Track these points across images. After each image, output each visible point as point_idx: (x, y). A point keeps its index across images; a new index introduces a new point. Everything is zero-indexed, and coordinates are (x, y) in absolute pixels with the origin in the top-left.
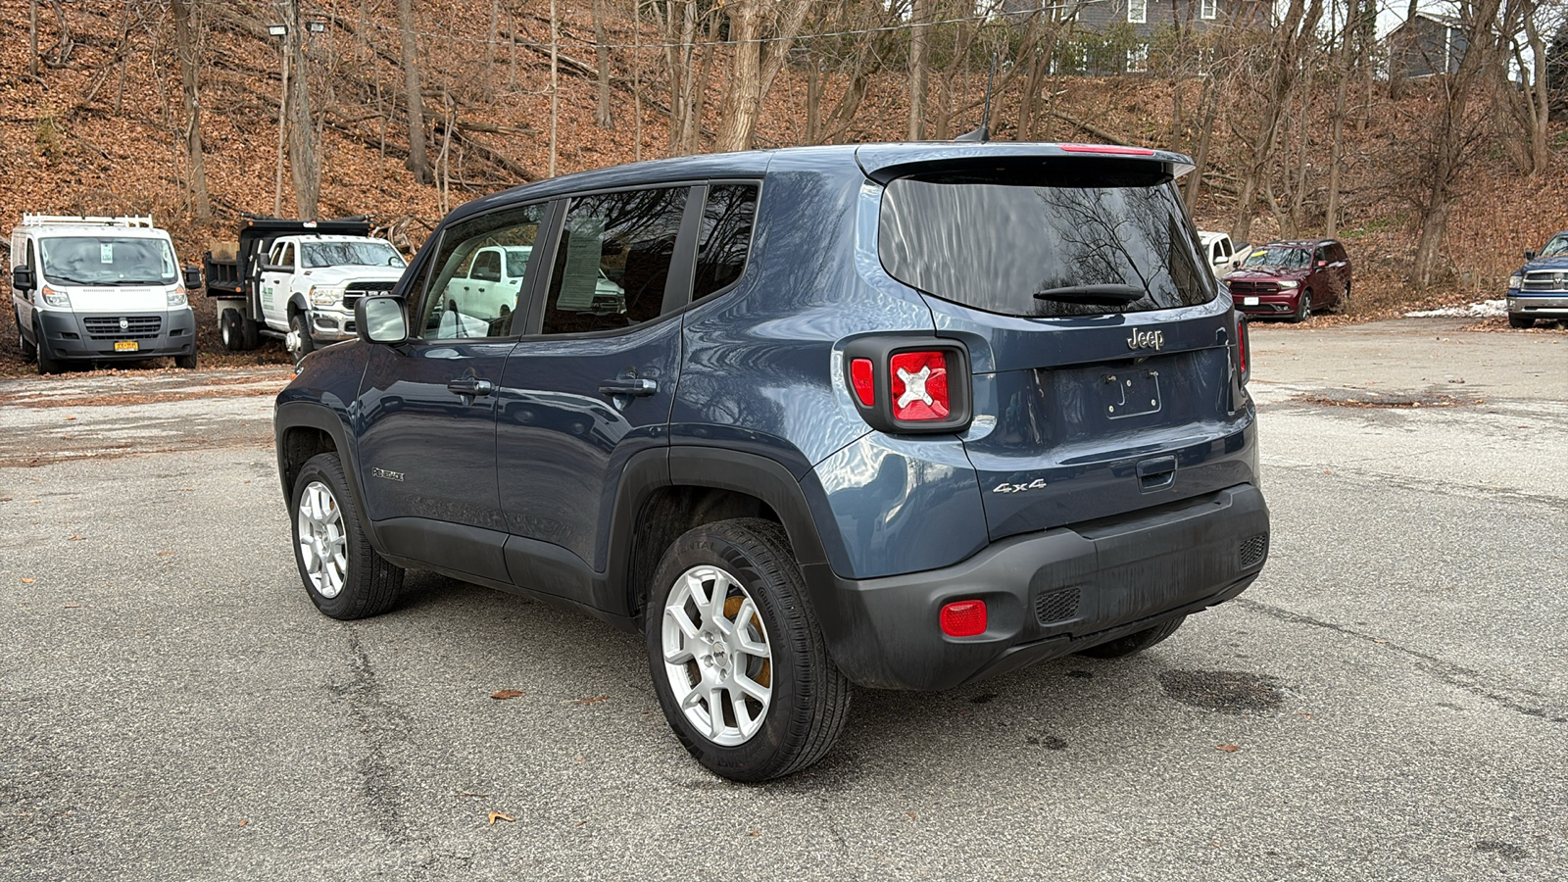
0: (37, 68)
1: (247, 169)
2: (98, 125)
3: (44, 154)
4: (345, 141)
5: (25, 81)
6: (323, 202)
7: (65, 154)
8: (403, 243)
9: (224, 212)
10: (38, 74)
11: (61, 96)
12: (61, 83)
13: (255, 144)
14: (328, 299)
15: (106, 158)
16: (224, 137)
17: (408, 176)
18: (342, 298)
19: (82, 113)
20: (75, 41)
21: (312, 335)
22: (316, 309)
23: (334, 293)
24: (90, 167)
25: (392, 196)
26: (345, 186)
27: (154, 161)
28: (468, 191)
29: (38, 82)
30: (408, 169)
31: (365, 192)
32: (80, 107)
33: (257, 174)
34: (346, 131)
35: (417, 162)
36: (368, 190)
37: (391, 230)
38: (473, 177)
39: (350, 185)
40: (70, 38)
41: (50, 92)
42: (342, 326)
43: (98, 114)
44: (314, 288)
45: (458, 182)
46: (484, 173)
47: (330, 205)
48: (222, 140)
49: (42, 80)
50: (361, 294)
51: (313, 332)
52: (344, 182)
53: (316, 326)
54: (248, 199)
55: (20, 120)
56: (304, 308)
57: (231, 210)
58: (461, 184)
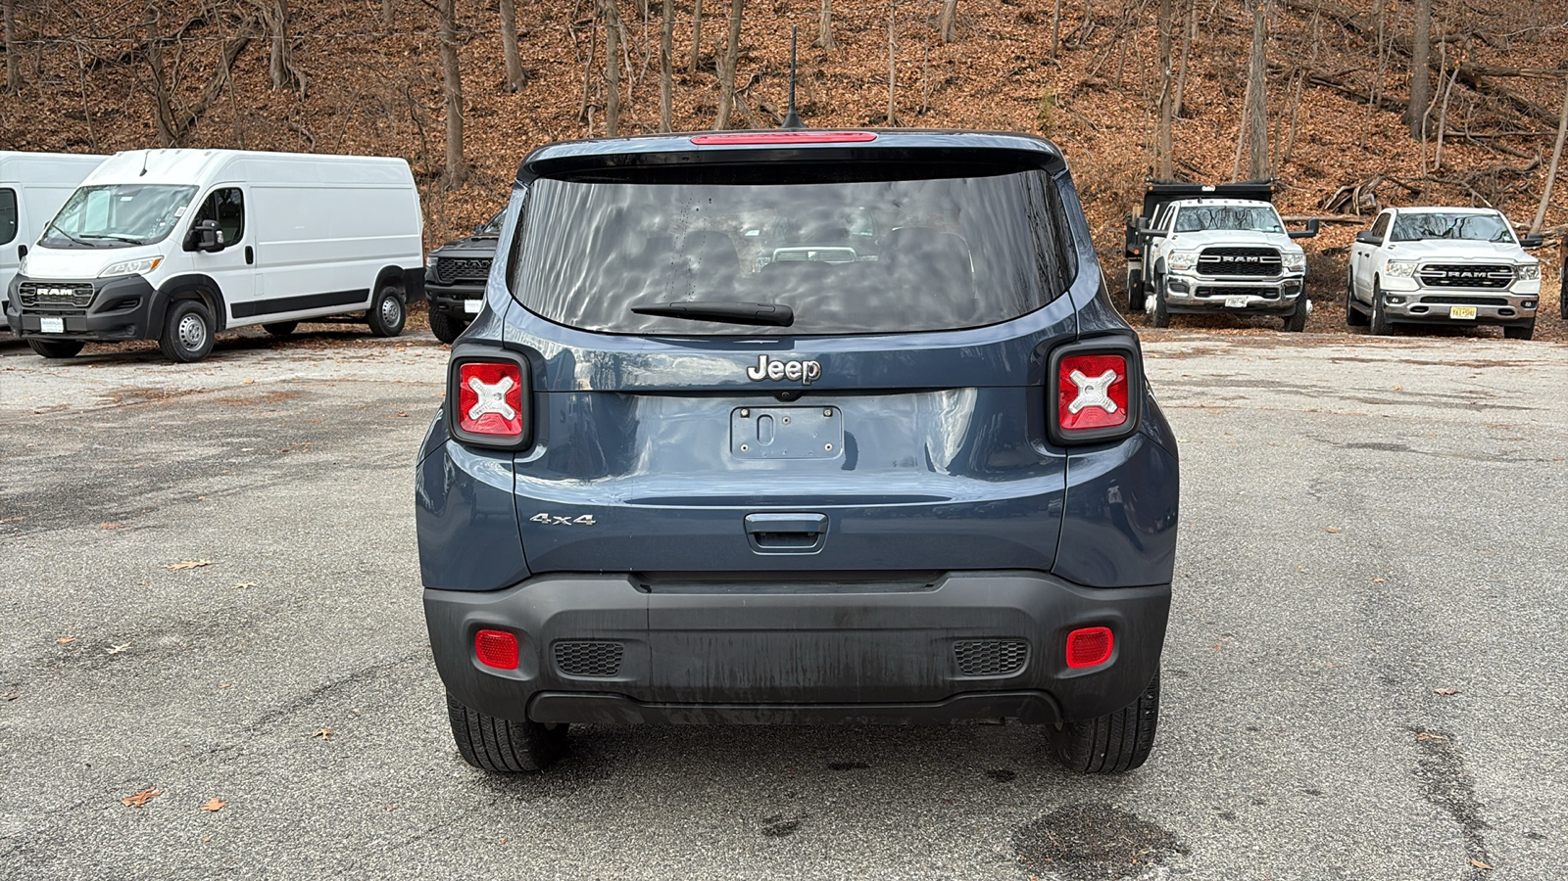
0: (1056, 51)
1: (1223, 132)
2: (1096, 98)
3: (1042, 129)
4: (1337, 97)
5: (1044, 64)
6: (1294, 163)
7: (1059, 127)
8: (1369, 204)
9: (1187, 175)
10: (1056, 57)
11: (1071, 75)
12: (1074, 63)
13: (1238, 107)
14: (1183, 263)
15: (1094, 129)
16: (1209, 101)
17: (1403, 131)
18: (1196, 263)
19: (1085, 89)
20: (1096, 24)
21: (1166, 299)
22: (1172, 273)
23: (1190, 258)
24: (1078, 138)
25: (1375, 153)
26: (1324, 145)
27: (1136, 129)
28: (1473, 144)
29: (1055, 64)
30: (1403, 123)
31: (1344, 151)
32: (1085, 84)
33: (1232, 136)
34: (1340, 87)
35: (1415, 115)
36: (1348, 148)
37: (1357, 190)
38: (1484, 127)
39: (1330, 143)
40: (1091, 21)
41: (1062, 72)
42: (1192, 291)
43: (1100, 89)
44: (1172, 252)
45: (1463, 134)
46: (1498, 123)
47: (1300, 165)
48: (1207, 104)
49: (1058, 62)
50: (1216, 259)
51: (1167, 296)
52: (1324, 140)
53: (1169, 290)
54: (1215, 162)
55: (1031, 99)
56: (1162, 272)
57: (1195, 173)
58: (1465, 137)
